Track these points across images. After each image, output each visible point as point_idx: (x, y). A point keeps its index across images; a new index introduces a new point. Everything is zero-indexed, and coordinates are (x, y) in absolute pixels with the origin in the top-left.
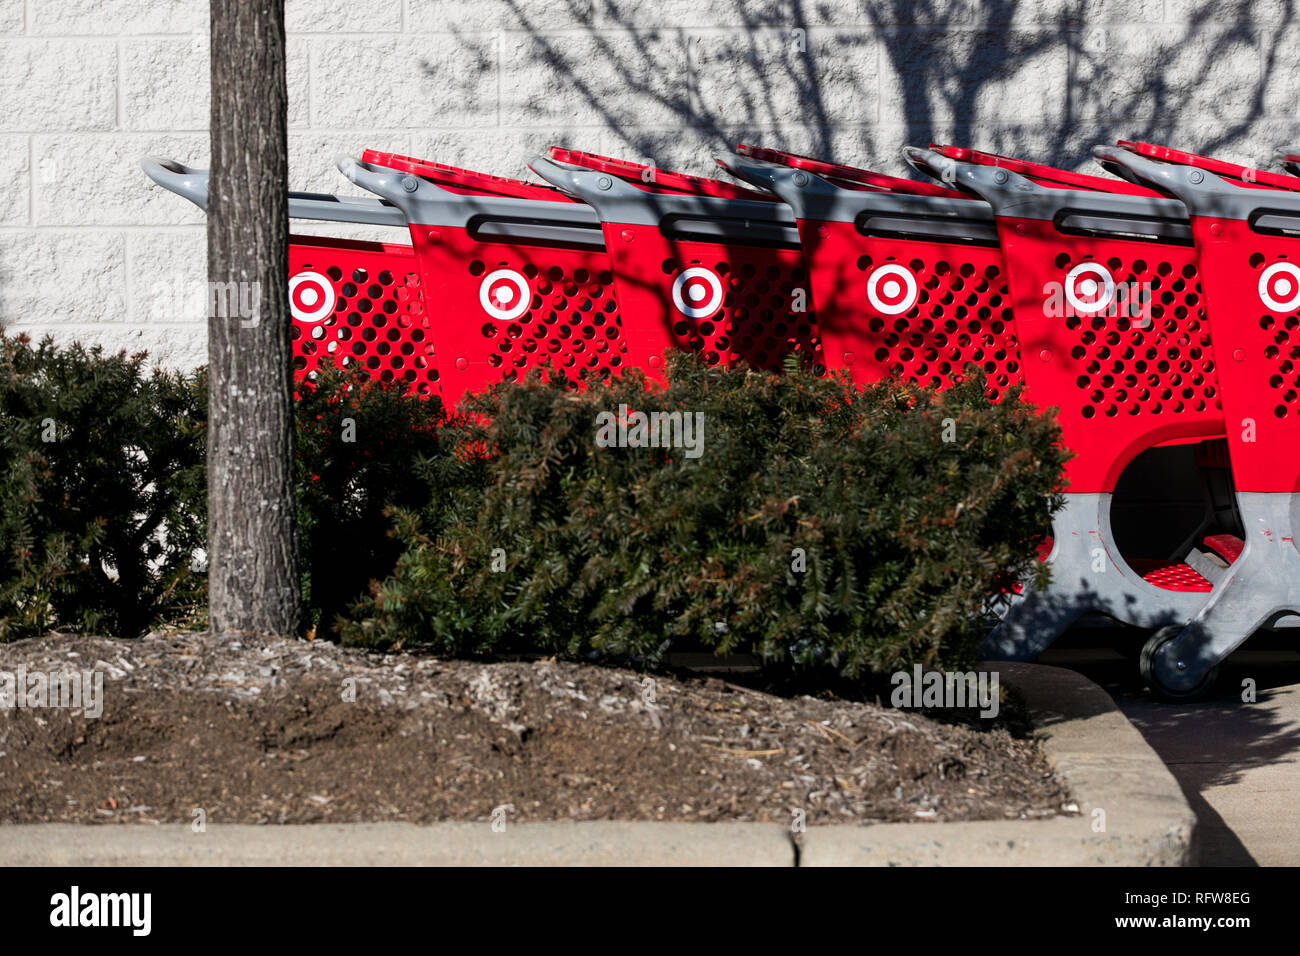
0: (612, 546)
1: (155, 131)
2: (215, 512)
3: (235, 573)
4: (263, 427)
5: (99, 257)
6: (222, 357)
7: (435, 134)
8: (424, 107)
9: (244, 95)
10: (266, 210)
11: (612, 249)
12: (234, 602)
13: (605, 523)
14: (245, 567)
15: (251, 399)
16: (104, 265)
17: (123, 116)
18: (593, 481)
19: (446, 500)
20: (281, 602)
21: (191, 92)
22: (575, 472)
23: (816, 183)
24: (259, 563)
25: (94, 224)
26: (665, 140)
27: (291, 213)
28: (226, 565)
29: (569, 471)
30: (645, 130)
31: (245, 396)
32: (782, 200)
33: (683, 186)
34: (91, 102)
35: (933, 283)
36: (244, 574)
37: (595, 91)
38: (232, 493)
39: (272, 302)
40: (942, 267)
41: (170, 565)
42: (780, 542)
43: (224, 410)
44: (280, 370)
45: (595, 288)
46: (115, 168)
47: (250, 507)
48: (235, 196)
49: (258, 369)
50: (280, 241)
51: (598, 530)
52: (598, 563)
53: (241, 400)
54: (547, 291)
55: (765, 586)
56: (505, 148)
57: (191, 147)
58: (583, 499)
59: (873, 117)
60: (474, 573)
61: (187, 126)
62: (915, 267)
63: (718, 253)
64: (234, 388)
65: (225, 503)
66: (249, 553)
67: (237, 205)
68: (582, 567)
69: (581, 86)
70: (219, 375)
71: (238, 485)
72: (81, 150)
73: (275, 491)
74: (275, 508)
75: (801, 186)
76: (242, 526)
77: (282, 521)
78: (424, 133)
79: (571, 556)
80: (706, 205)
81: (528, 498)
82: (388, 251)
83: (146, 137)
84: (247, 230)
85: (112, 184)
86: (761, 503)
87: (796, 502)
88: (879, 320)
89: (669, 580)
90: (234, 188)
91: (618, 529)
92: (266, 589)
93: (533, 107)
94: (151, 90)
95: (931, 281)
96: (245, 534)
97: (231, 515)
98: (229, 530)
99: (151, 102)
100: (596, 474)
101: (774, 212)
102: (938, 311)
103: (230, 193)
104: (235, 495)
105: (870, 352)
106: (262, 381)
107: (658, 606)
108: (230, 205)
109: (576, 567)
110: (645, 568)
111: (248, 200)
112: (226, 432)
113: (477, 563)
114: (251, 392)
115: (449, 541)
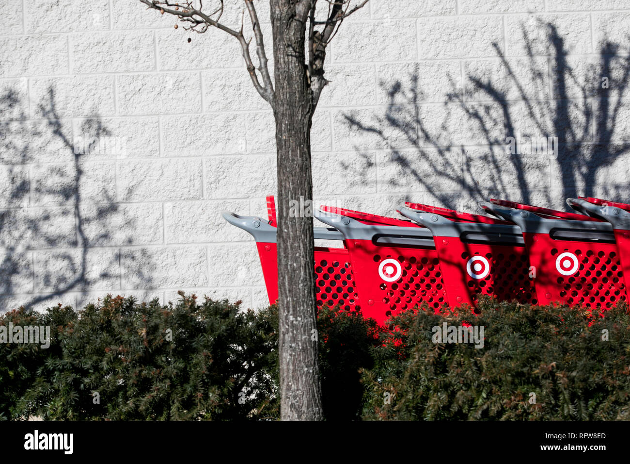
0: (468, 386)
1: (219, 199)
2: (284, 374)
3: (293, 402)
4: (305, 334)
5: (195, 258)
6: (285, 303)
7: (348, 197)
8: (343, 185)
9: (293, 184)
10: (304, 235)
11: (438, 248)
12: (293, 415)
13: (465, 376)
14: (298, 399)
15: (299, 322)
16: (198, 261)
17: (205, 192)
18: (457, 356)
19: (383, 366)
20: (315, 414)
21: (236, 181)
22: (448, 352)
23: (531, 216)
24: (304, 396)
25: (193, 242)
26: (453, 197)
27: (315, 237)
28: (289, 398)
29: (445, 352)
30: (444, 193)
31: (296, 320)
32: (516, 224)
33: (469, 218)
34: (190, 186)
35: (586, 261)
36: (297, 402)
37: (421, 175)
38: (291, 365)
39: (308, 277)
40: (590, 253)
41: (257, 399)
42: (547, 384)
43: (287, 327)
44: (312, 308)
45: (431, 266)
46: (202, 217)
47: (300, 371)
48: (290, 230)
49: (302, 308)
50: (311, 250)
51: (463, 379)
52: (462, 394)
53: (295, 322)
54: (409, 268)
55: (543, 405)
56: (380, 203)
57: (236, 206)
58: (454, 364)
59: (549, 184)
60: (401, 399)
61: (235, 196)
62: (577, 253)
63: (487, 249)
64: (291, 317)
65: (288, 369)
66: (300, 392)
67: (291, 233)
68: (455, 397)
69: (414, 173)
70: (284, 311)
71: (294, 362)
72: (186, 208)
73: (311, 363)
74: (311, 371)
75: (524, 217)
76: (296, 379)
77: (314, 377)
78: (343, 197)
79: (449, 391)
80: (481, 227)
81: (431, 365)
82: (331, 251)
83: (216, 202)
84: (296, 245)
85: (201, 224)
86: (538, 366)
87: (555, 365)
88: (561, 278)
89: (496, 402)
90: (290, 226)
91: (471, 378)
92: (308, 408)
93: (393, 183)
94: (217, 181)
95: (585, 260)
96: (297, 384)
97: (291, 375)
98: (290, 382)
99: (218, 186)
100: (459, 353)
101: (512, 230)
102: (588, 273)
103: (287, 228)
104: (293, 366)
105: (559, 293)
106: (304, 313)
107: (491, 414)
108: (288, 234)
109: (452, 396)
110: (484, 395)
111: (296, 231)
112: (288, 338)
113: (402, 394)
114: (299, 319)
115: (388, 385)
